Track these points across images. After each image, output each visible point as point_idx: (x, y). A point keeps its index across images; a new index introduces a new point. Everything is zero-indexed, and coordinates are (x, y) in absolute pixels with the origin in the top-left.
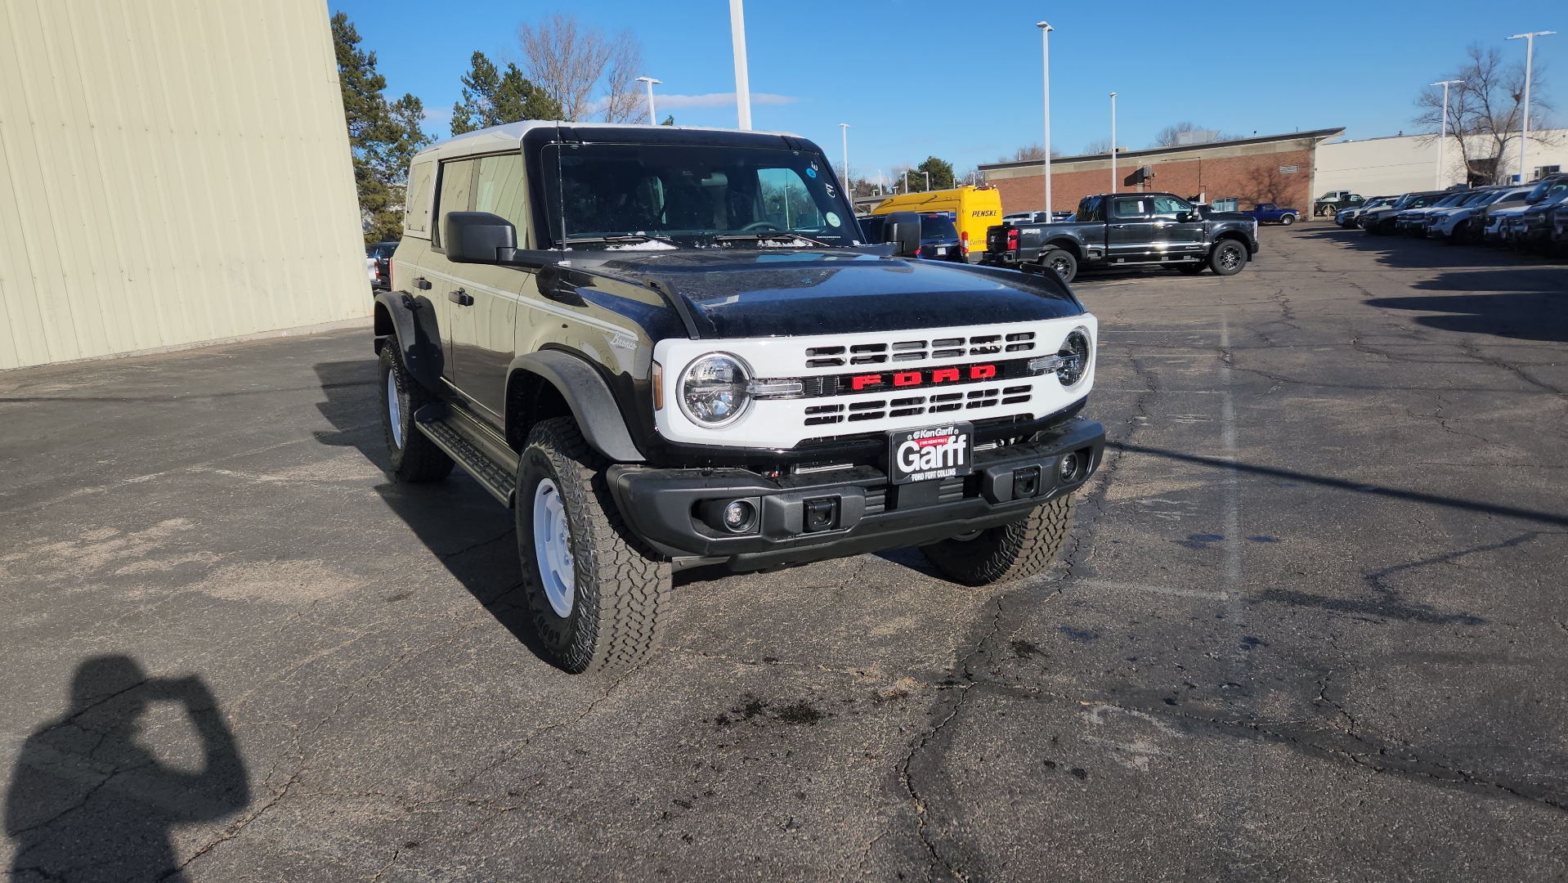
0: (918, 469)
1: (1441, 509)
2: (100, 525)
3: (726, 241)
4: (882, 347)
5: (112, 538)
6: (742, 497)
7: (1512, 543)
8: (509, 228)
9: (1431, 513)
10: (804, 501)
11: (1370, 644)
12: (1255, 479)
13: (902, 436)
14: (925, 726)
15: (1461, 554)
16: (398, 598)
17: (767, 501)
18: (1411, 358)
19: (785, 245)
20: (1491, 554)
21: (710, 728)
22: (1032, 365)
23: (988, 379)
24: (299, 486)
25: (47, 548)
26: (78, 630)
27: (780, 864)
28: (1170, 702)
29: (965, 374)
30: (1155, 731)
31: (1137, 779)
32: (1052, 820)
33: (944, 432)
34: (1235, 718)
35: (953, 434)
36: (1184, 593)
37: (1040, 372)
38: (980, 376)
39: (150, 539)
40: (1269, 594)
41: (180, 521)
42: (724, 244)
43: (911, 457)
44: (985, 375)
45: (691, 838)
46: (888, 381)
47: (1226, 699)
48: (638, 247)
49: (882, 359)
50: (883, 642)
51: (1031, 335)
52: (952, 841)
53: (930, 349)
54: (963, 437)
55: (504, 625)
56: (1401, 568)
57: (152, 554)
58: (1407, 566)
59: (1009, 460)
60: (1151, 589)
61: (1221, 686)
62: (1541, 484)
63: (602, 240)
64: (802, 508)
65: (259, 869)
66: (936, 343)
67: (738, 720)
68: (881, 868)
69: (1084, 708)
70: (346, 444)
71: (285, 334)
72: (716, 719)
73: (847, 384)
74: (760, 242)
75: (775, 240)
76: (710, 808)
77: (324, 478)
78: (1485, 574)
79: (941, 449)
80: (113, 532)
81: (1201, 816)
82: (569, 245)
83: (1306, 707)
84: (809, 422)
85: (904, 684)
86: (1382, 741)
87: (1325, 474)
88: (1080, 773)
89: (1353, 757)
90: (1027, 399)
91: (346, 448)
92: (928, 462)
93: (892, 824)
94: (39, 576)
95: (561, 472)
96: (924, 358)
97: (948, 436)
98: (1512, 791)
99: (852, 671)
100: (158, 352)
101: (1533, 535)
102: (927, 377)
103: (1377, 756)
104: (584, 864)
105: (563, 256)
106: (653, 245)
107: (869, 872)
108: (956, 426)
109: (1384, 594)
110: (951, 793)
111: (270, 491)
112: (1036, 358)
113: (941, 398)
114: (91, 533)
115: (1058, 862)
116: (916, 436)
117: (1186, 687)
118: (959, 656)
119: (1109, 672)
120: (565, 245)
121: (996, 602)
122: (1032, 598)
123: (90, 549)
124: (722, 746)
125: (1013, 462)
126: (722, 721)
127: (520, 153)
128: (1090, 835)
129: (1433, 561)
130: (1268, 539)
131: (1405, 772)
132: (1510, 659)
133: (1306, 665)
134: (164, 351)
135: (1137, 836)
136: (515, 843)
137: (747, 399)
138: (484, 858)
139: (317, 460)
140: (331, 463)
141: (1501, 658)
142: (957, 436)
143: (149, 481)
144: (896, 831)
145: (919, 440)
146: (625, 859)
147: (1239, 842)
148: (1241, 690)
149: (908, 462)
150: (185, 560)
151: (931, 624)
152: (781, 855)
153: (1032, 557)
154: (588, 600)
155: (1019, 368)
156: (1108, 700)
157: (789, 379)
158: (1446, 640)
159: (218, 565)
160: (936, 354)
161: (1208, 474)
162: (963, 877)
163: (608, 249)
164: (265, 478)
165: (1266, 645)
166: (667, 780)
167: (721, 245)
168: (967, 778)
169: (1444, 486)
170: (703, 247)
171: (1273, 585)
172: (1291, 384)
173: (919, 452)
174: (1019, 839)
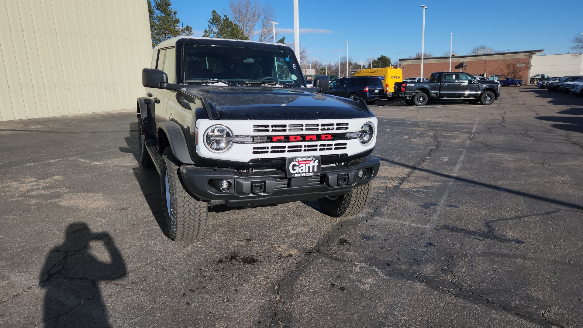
0: (298, 172)
1: (527, 199)
2: (31, 177)
3: (249, 84)
4: (285, 126)
5: (33, 182)
6: (227, 179)
7: (549, 213)
8: (165, 75)
9: (522, 199)
10: (251, 182)
11: (474, 248)
12: (460, 183)
13: (291, 160)
14: (293, 268)
15: (527, 216)
16: (123, 209)
17: (237, 181)
18: (543, 140)
19: (272, 86)
20: (538, 217)
21: (215, 263)
22: (347, 136)
23: (328, 140)
24: (106, 167)
25: (9, 184)
26: (7, 214)
27: (217, 315)
28: (388, 265)
29: (319, 137)
30: (378, 275)
31: (363, 293)
32: (324, 305)
33: (309, 159)
34: (410, 272)
35: (313, 160)
36: (413, 225)
37: (350, 138)
38: (325, 139)
39: (46, 183)
40: (446, 227)
41: (59, 177)
42: (248, 85)
43: (295, 168)
44: (327, 139)
45: (190, 303)
46: (287, 139)
47: (410, 265)
48: (214, 84)
49: (285, 130)
50: (292, 236)
51: (347, 124)
52: (284, 311)
53: (304, 128)
54: (317, 161)
55: (157, 221)
56: (501, 220)
57: (44, 188)
58: (503, 220)
59: (336, 171)
60: (401, 222)
61: (410, 260)
62: (571, 191)
63: (201, 81)
64: (250, 184)
65: (32, 303)
66: (307, 125)
67: (226, 261)
68: (253, 319)
69: (356, 265)
70: (129, 152)
71: (125, 111)
72: (218, 260)
73: (270, 139)
74: (263, 85)
75: (269, 84)
76: (201, 293)
77: (116, 164)
78: (532, 225)
79: (307, 165)
80: (34, 179)
81: (380, 308)
82: (186, 83)
83: (439, 270)
84: (254, 153)
85: (293, 252)
86: (462, 285)
87: (488, 183)
88: (342, 289)
89: (448, 290)
90: (345, 148)
91: (129, 154)
92: (302, 170)
93: (265, 303)
94: (3, 193)
95: (168, 166)
96: (302, 131)
97: (310, 161)
98: (504, 308)
99: (276, 246)
100: (78, 116)
101: (559, 211)
102: (304, 138)
103: (458, 291)
104: (147, 310)
105: (184, 87)
106: (220, 84)
107: (248, 320)
108: (314, 157)
109: (489, 230)
110: (292, 293)
111: (96, 168)
112: (349, 133)
113: (308, 146)
114: (26, 179)
115: (320, 321)
116: (297, 160)
117: (397, 259)
118: (318, 243)
119: (370, 252)
120: (185, 83)
121: (341, 224)
122: (355, 223)
123: (24, 185)
124: (216, 271)
125: (338, 171)
126: (221, 261)
127: (174, 48)
128: (336, 312)
129: (515, 218)
130: (455, 206)
131: (465, 297)
132: (527, 258)
133: (446, 254)
134: (80, 115)
135: (352, 314)
136: (126, 301)
137: (231, 143)
138: (113, 305)
139: (117, 157)
140: (121, 159)
141: (524, 257)
142: (314, 161)
143: (54, 162)
144: (265, 305)
145: (298, 162)
146: (163, 309)
147: (390, 319)
148: (417, 262)
149: (294, 170)
150: (55, 191)
151: (313, 231)
152: (220, 312)
153: (354, 207)
154: (174, 214)
155: (343, 136)
156: (366, 263)
157: (247, 136)
158: (505, 249)
159: (65, 193)
160: (306, 129)
161: (443, 181)
162: (282, 324)
163: (203, 85)
164: (96, 163)
165: (435, 246)
166: (190, 282)
167: (247, 85)
168: (300, 288)
169: (532, 190)
170: (240, 85)
171: (448, 224)
172: (491, 148)
173: (298, 166)
174: (309, 312)
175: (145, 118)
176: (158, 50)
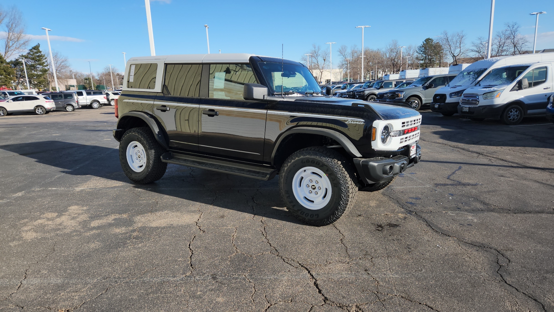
0: (412, 155)
14: (423, 223)
17: (395, 165)
21: (379, 232)
28: (459, 208)
29: (414, 129)
33: (415, 145)
34: (475, 209)
41: (76, 207)
46: (408, 131)
48: (292, 95)
64: (400, 166)
67: (382, 229)
69: (446, 213)
70: (82, 175)
73: (404, 132)
79: (414, 149)
84: (400, 143)
85: (401, 215)
92: (413, 153)
99: (384, 215)
101: (461, 166)
102: (411, 130)
103: (510, 211)
105: (284, 98)
106: (296, 95)
109: (456, 181)
113: (413, 135)
114: (44, 215)
118: (400, 207)
119: (437, 205)
122: (390, 192)
137: (389, 137)
140: (93, 181)
143: (24, 195)
145: (412, 147)
149: (411, 153)
150: (112, 218)
157: (398, 131)
162: (487, 247)
164: (77, 189)
173: (412, 150)
175: (158, 132)
176: (165, 64)
